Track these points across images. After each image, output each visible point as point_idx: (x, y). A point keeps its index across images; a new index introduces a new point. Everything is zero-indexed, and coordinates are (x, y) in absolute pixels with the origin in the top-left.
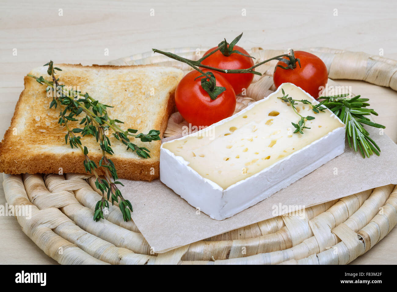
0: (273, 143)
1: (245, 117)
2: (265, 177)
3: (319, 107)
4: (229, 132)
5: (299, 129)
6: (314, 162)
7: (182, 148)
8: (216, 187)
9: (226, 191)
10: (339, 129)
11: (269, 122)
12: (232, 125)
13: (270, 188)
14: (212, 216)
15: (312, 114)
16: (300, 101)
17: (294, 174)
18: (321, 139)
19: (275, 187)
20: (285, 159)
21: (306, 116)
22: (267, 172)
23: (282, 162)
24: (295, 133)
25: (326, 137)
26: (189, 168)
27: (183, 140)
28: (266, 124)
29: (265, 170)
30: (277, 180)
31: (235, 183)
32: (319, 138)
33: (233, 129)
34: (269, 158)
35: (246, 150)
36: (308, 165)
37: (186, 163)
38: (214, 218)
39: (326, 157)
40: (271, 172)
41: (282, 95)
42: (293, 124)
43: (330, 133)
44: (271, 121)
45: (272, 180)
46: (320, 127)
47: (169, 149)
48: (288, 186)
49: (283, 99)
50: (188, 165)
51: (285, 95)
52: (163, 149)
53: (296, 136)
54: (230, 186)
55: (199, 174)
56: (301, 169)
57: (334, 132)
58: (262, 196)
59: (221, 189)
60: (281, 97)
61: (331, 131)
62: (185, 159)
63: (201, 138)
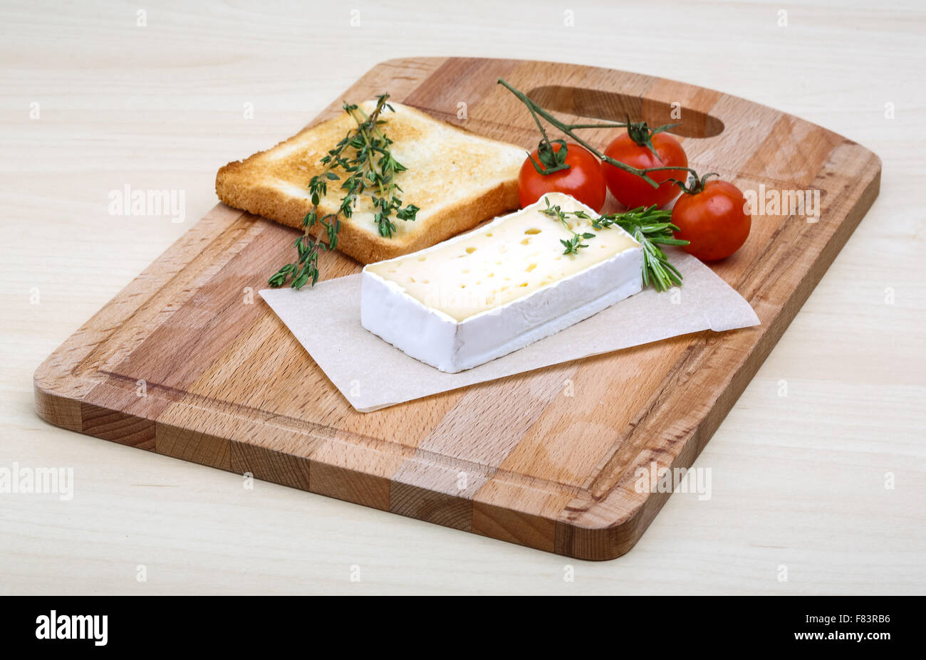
0: (532, 268)
1: (490, 235)
2: (520, 310)
3: (601, 222)
4: (466, 253)
5: (570, 248)
6: (596, 299)
7: (394, 272)
8: (446, 318)
9: (462, 325)
10: (632, 250)
11: (526, 242)
12: (469, 245)
13: (527, 331)
14: (441, 368)
15: (590, 230)
16: (572, 213)
17: (565, 314)
18: (605, 261)
19: (537, 331)
20: (549, 286)
21: (582, 233)
22: (522, 303)
23: (545, 290)
24: (565, 254)
25: (612, 260)
26: (407, 297)
27: (395, 262)
28: (521, 244)
29: (520, 299)
30: (538, 319)
31: (474, 314)
32: (602, 260)
33: (470, 251)
34: (526, 285)
35: (492, 275)
36: (586, 303)
37: (401, 290)
38: (443, 370)
39: (613, 294)
40: (529, 305)
41: (545, 207)
42: (562, 241)
43: (618, 255)
44: (529, 241)
45: (530, 319)
46: (603, 247)
47: (375, 273)
48: (555, 333)
49: (547, 213)
50: (405, 292)
51: (551, 207)
53: (567, 258)
54: (467, 317)
55: (421, 302)
56: (576, 308)
57: (625, 254)
58: (516, 341)
59: (454, 322)
60: (544, 210)
61: (620, 251)
62: (400, 285)
63: (423, 259)
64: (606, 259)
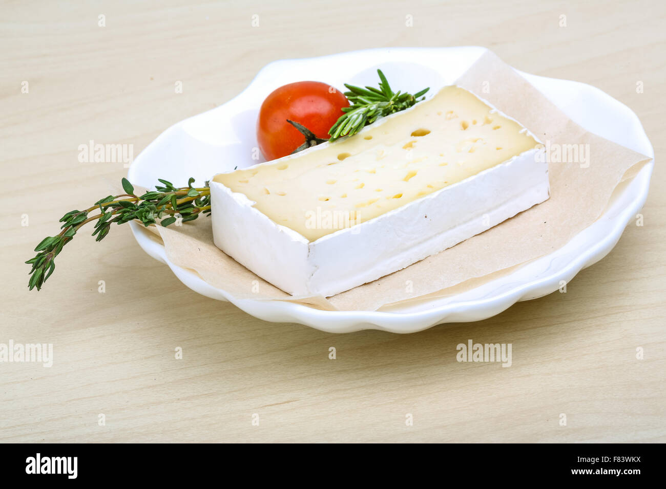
0: (410, 176)
1: (368, 138)
2: (390, 226)
4: (337, 160)
7: (247, 182)
8: (296, 237)
9: (314, 245)
10: (532, 152)
11: (410, 145)
12: (343, 152)
17: (451, 228)
18: (498, 166)
20: (428, 197)
22: (394, 217)
23: (422, 202)
25: (508, 164)
27: (250, 170)
28: (403, 148)
29: (389, 214)
30: (416, 236)
31: (332, 232)
32: (494, 165)
33: (342, 157)
34: (400, 196)
35: (362, 186)
36: (479, 215)
37: (250, 203)
40: (402, 219)
43: (514, 158)
44: (414, 144)
45: (405, 236)
46: (498, 149)
47: (222, 183)
48: (440, 252)
50: (253, 206)
52: (213, 182)
54: (322, 236)
55: (270, 218)
57: (524, 156)
59: (306, 241)
61: (518, 155)
62: (249, 198)
63: (284, 168)
64: (500, 163)
